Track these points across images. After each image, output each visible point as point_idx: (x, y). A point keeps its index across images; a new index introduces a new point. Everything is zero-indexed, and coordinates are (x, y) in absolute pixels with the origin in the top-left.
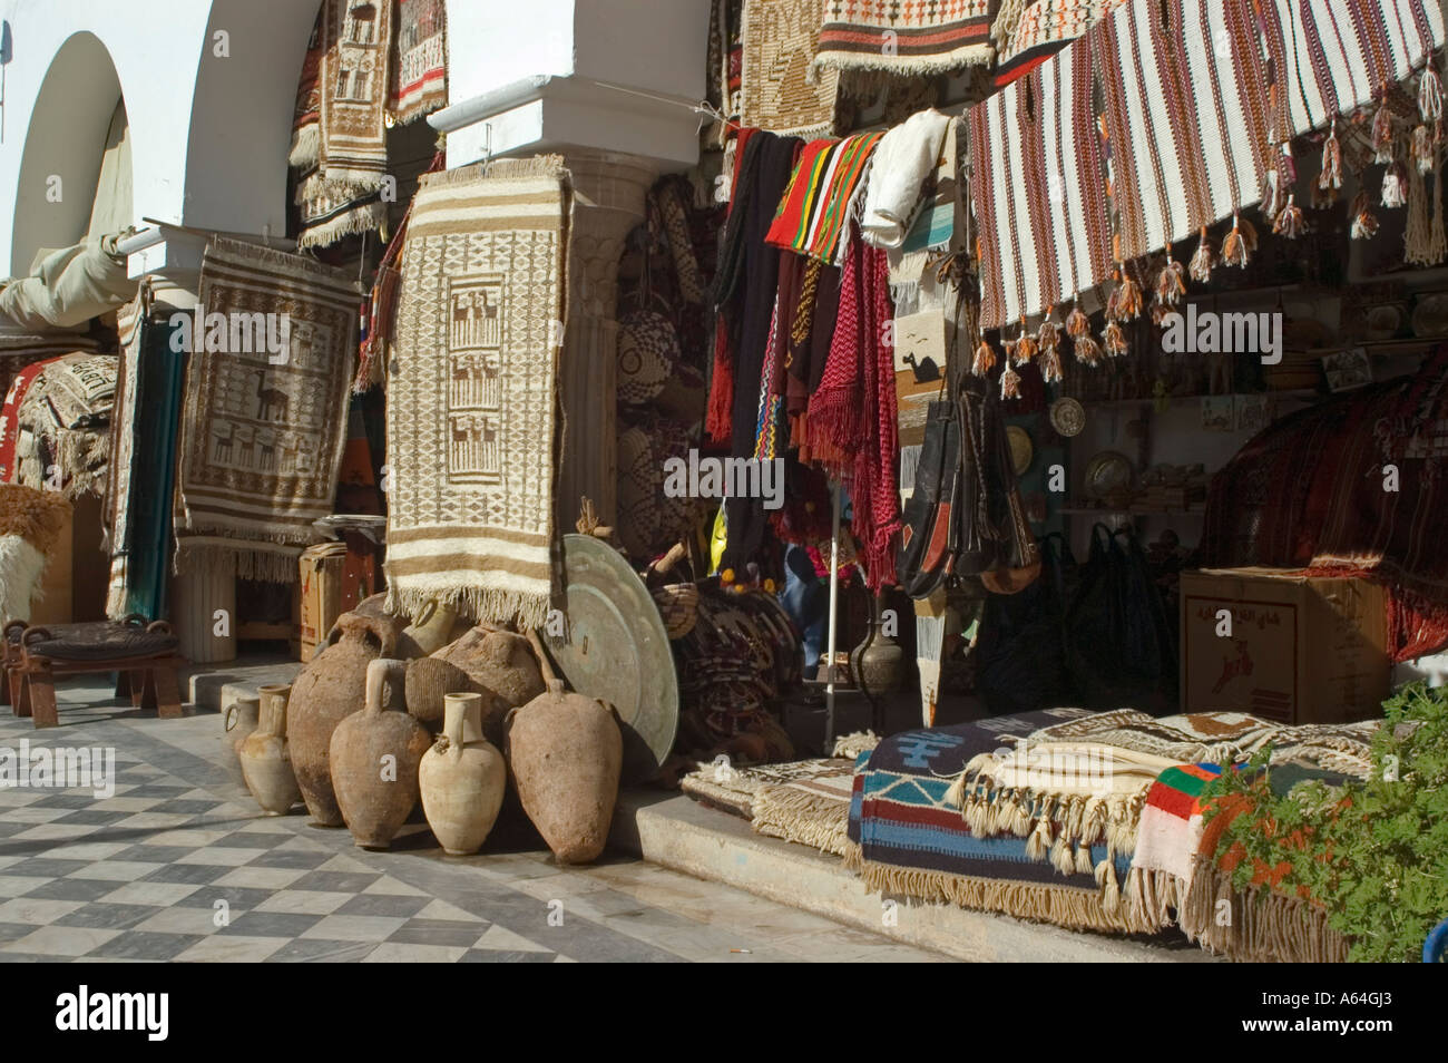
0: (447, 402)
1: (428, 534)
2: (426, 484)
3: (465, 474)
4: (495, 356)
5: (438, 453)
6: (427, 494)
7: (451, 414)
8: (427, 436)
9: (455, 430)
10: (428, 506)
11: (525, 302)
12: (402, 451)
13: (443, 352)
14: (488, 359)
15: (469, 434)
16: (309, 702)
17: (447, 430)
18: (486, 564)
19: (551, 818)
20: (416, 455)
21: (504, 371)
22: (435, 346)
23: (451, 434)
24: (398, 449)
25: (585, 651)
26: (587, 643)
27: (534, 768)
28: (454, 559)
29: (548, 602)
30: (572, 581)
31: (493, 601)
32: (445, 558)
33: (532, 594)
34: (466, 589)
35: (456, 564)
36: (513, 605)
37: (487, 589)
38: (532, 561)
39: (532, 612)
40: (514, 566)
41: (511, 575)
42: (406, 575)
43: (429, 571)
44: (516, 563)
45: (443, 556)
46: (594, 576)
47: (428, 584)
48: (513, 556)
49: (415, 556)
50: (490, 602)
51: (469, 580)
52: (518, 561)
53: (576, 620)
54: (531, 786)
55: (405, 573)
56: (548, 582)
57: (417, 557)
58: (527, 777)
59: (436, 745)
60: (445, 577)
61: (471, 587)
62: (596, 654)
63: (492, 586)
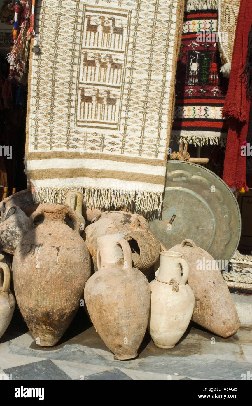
0: (78, 78)
1: (61, 155)
2: (60, 125)
3: (88, 122)
4: (121, 57)
5: (70, 107)
6: (60, 131)
7: (80, 86)
8: (61, 96)
9: (83, 95)
10: (60, 139)
11: (150, 30)
12: (41, 103)
13: (77, 47)
14: (113, 57)
15: (94, 99)
16: (58, 267)
17: (77, 95)
18: (98, 174)
19: (223, 316)
20: (52, 107)
21: (129, 65)
22: (72, 43)
23: (80, 97)
24: (38, 102)
25: (171, 222)
26: (174, 218)
27: (208, 291)
28: (78, 171)
29: (161, 197)
30: (169, 186)
31: (103, 195)
32: (73, 170)
33: (148, 192)
34: (84, 189)
35: (79, 174)
36: (129, 198)
37: (98, 189)
38: (151, 174)
39: (148, 202)
40: (131, 176)
41: (126, 181)
42: (42, 179)
43: (61, 178)
44: (133, 175)
45: (72, 169)
46: (189, 183)
47: (60, 186)
48: (129, 171)
49: (51, 168)
50: (100, 196)
51: (85, 184)
52: (136, 174)
53: (168, 206)
54: (207, 301)
55: (41, 178)
56: (163, 186)
57: (53, 168)
58: (204, 295)
59: (172, 286)
60: (72, 182)
61: (86, 187)
62: (180, 224)
63: (102, 187)
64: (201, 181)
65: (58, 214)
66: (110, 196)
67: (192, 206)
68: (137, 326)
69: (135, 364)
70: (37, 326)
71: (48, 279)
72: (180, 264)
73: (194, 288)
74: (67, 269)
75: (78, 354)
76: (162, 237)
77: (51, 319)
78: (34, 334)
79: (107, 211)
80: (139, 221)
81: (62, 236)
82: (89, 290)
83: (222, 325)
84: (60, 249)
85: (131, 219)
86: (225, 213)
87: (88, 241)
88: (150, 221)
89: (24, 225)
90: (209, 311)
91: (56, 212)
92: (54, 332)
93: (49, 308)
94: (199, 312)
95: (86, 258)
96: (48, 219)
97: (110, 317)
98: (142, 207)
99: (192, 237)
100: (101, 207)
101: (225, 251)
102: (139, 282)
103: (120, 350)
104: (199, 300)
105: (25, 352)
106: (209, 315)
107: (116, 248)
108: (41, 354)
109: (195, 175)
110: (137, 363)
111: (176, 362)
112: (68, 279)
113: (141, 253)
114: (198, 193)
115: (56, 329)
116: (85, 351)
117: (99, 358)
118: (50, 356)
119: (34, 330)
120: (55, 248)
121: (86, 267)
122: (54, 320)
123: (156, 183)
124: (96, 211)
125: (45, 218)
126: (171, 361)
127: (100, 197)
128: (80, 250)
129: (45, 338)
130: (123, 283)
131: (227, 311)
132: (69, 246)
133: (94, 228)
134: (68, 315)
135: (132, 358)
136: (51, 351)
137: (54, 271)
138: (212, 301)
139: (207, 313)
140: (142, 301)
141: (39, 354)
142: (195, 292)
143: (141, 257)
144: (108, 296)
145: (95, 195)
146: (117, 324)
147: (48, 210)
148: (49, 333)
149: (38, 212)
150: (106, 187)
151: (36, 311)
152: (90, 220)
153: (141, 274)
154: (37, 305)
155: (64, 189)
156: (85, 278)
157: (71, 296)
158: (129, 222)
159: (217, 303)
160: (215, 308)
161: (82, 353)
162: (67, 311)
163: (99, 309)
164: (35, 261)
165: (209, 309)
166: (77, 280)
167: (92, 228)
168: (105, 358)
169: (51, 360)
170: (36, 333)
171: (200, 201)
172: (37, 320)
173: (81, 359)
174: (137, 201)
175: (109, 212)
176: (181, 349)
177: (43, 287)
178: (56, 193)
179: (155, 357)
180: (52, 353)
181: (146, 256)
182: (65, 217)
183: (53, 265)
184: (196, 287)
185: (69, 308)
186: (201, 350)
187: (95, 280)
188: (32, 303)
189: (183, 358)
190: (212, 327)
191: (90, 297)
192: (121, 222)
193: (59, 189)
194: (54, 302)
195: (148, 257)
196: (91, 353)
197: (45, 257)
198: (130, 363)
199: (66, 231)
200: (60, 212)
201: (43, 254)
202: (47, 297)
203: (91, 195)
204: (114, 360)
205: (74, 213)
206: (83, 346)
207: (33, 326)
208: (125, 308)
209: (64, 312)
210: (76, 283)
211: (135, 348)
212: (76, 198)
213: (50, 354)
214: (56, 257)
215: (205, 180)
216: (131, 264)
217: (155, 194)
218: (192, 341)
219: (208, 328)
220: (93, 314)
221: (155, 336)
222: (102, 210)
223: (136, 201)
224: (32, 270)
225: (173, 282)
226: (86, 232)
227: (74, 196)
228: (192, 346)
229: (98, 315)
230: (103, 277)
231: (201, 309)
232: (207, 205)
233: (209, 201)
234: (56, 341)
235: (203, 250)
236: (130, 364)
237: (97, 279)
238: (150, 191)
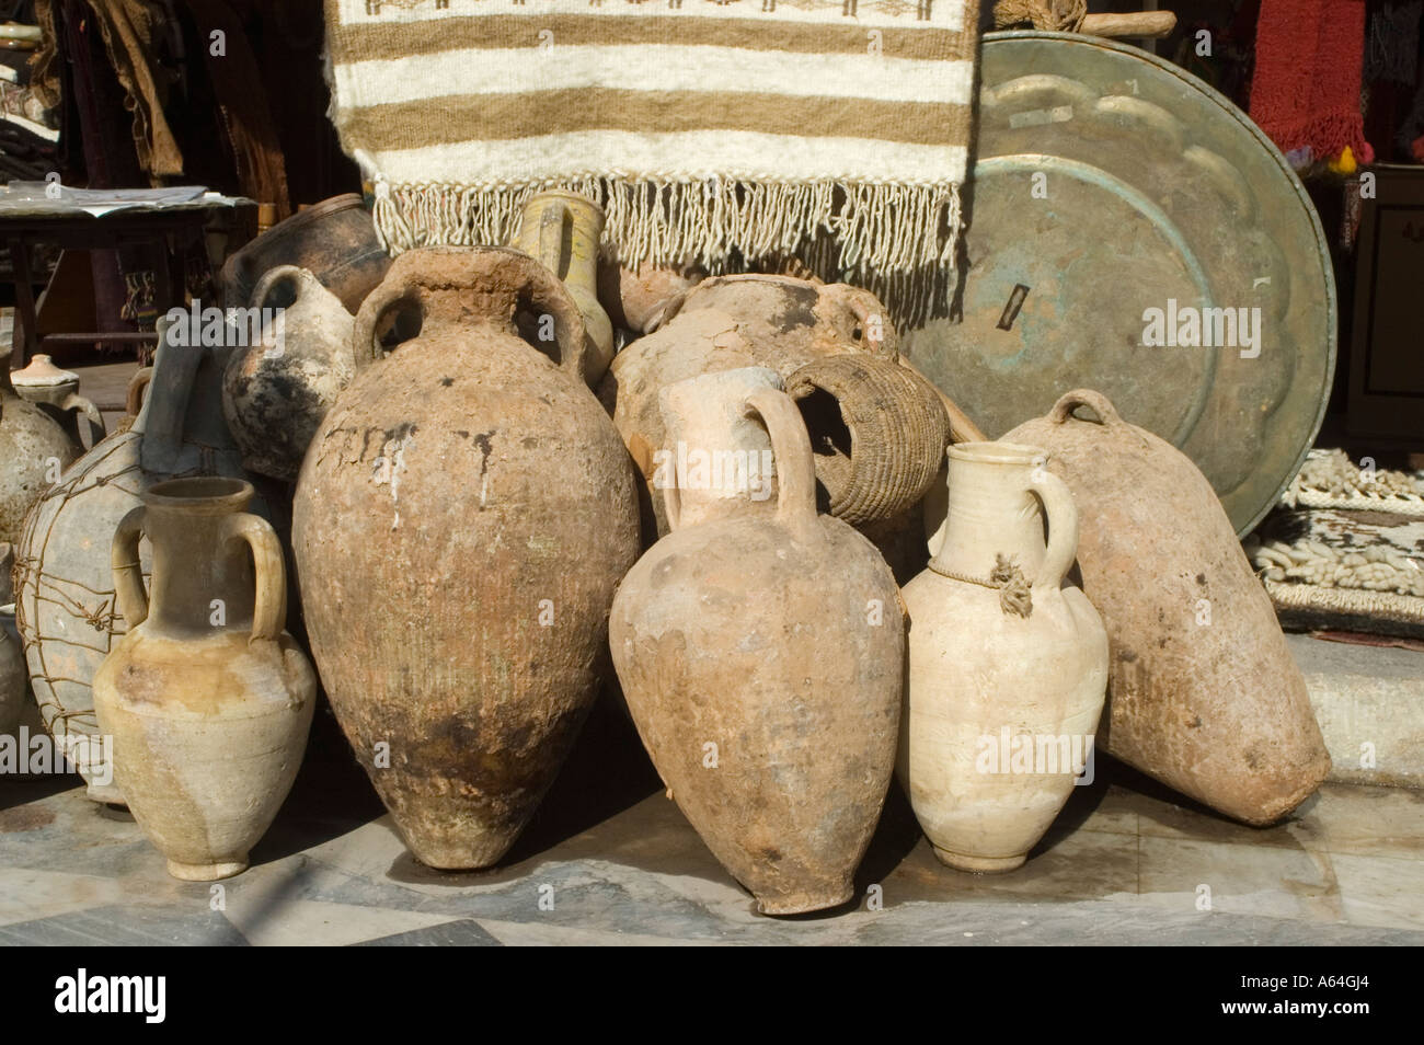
16: (486, 519)
19: (1245, 728)
25: (1007, 321)
26: (1022, 301)
27: (1174, 614)
28: (571, 103)
29: (955, 203)
30: (993, 152)
31: (690, 209)
32: (550, 99)
33: (894, 184)
34: (603, 182)
35: (577, 116)
36: (806, 217)
37: (668, 180)
38: (903, 99)
39: (893, 231)
40: (813, 115)
41: (792, 138)
42: (411, 147)
43: (496, 136)
44: (821, 107)
45: (545, 93)
46: (1087, 138)
47: (493, 172)
48: (803, 90)
49: (445, 94)
50: (677, 212)
51: (609, 160)
52: (833, 102)
53: (993, 247)
54: (1171, 660)
55: (406, 141)
56: (962, 153)
57: (455, 96)
58: (1155, 638)
59: (1002, 591)
60: (546, 152)
61: (612, 176)
62: (1049, 325)
63: (685, 173)
64: (1140, 120)
65: (482, 291)
66: (724, 212)
67: (1101, 241)
68: (841, 765)
69: (841, 932)
70: (414, 783)
71: (447, 576)
72: (1036, 496)
73: (1110, 605)
74: (529, 529)
75: (597, 896)
76: (969, 390)
77: (468, 747)
78: (402, 815)
79: (710, 280)
80: (855, 317)
81: (500, 387)
82: (627, 619)
83: (1242, 767)
84: (493, 441)
85: (815, 309)
86: (1257, 266)
87: (627, 412)
88: (910, 328)
89: (338, 353)
90: (1183, 706)
91: (470, 283)
92: (489, 805)
93: (458, 700)
94: (1137, 711)
95: (612, 481)
96: (438, 318)
97: (721, 730)
98: (866, 255)
99: (1109, 385)
100: (680, 261)
101: (1263, 443)
102: (845, 573)
103: (775, 872)
104: (1135, 657)
105: (368, 892)
106: (1181, 722)
107: (742, 433)
108: (437, 900)
109: (1112, 92)
110: (852, 930)
111: (1024, 923)
112: (535, 576)
113: (855, 452)
114: (1130, 181)
115: (497, 794)
116: (625, 886)
117: (686, 913)
118: (477, 905)
119: (401, 801)
120: (471, 440)
121: (616, 522)
122: (482, 752)
123: (925, 142)
124: (666, 282)
125: (426, 315)
126: (1006, 918)
127: (677, 220)
128: (584, 448)
129: (450, 831)
130: (774, 579)
131: (1266, 707)
132: (535, 431)
133: (651, 354)
134: (546, 730)
135: (828, 905)
136: (479, 889)
137: (470, 541)
138: (1194, 661)
139: (1172, 718)
140: (865, 656)
141: (427, 899)
142: (1112, 624)
143: (857, 467)
144: (712, 639)
145: (655, 208)
146: (753, 758)
147: (436, 278)
148: (466, 810)
149: (392, 288)
150: (701, 171)
151: (403, 716)
152: (638, 326)
153: (858, 541)
154: (407, 692)
155: (510, 187)
156: (611, 567)
157: (551, 648)
158: (810, 321)
159: (1215, 672)
160: (1206, 692)
161: (612, 891)
162: (538, 713)
163: (672, 699)
164: (386, 498)
165: (1183, 696)
166: (573, 579)
167: (643, 355)
168: (715, 909)
169: (478, 921)
170: (411, 811)
171: (1137, 214)
172: (410, 756)
173: (607, 915)
174: (845, 229)
175: (717, 282)
176: (1055, 874)
177: (425, 611)
178: (476, 209)
179: (934, 904)
180: (483, 895)
181: (880, 463)
182: (513, 307)
183: (467, 512)
184: (1118, 602)
185: (547, 701)
186: (1142, 876)
187: (654, 571)
188: (385, 684)
189: (1059, 909)
190: (1197, 780)
191: (634, 645)
192: (773, 321)
193: (487, 189)
194: (478, 676)
195: (891, 468)
196: (650, 892)
197: (428, 479)
198: (820, 929)
199: (517, 365)
200: (487, 284)
201: (418, 466)
202: (447, 652)
203: (635, 211)
204: (750, 918)
205: (553, 287)
206: (618, 867)
207: (396, 782)
208: (786, 689)
209: (526, 717)
210: (574, 589)
211: (838, 865)
212: (567, 223)
213: (476, 899)
214: (477, 477)
215: (1157, 116)
216: (809, 496)
217: (926, 192)
218: (1107, 841)
219: (1182, 784)
220: (651, 721)
221: (934, 815)
222: (687, 276)
223: (838, 231)
224: (376, 542)
225: (1006, 573)
226: (617, 375)
227: (557, 215)
228: (1106, 858)
229: (670, 722)
230: (688, 556)
231: (1146, 700)
232: (1173, 235)
233: (1179, 212)
234: (499, 843)
235: (1151, 437)
236: (822, 934)
237: (661, 566)
238: (902, 178)
